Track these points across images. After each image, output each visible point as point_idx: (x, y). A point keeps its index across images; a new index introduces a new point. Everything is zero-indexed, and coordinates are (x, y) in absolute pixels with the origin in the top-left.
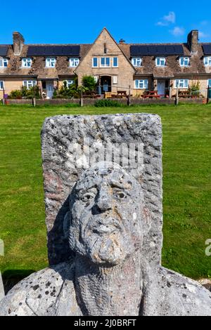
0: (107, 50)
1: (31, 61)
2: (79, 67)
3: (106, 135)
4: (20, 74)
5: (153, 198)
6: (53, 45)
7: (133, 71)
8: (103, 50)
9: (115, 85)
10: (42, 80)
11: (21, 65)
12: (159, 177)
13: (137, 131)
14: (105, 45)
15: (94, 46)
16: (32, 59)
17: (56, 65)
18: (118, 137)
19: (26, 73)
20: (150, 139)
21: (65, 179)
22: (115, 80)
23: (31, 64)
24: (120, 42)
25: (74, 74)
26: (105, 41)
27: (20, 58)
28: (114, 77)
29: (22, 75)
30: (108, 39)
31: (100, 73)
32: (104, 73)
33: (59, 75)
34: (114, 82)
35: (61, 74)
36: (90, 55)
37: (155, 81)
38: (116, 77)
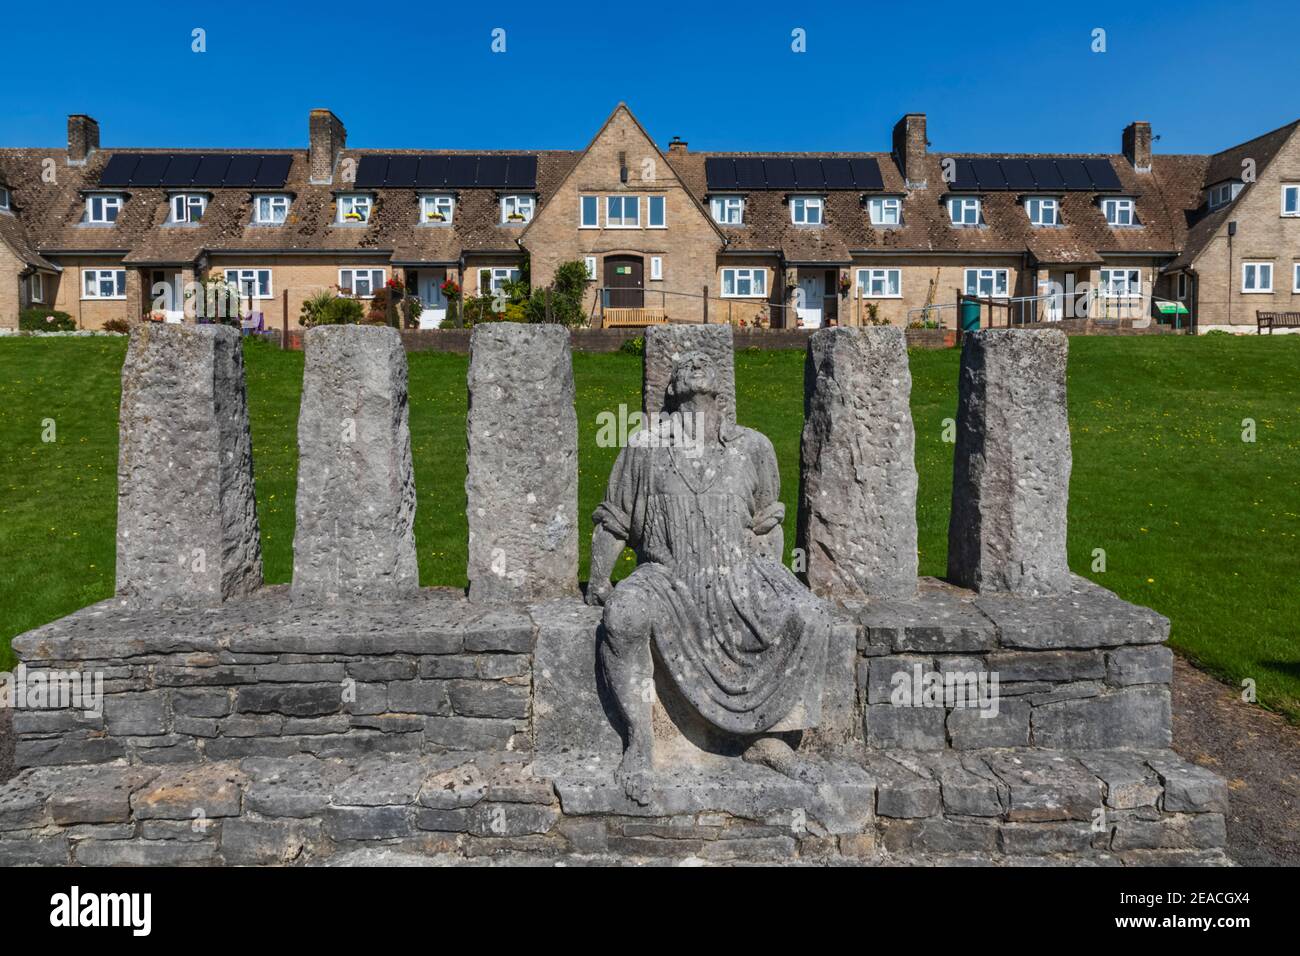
0: (631, 174)
1: (369, 202)
2: (535, 227)
3: (693, 337)
4: (329, 245)
5: (728, 384)
6: (443, 151)
7: (717, 241)
8: (614, 173)
9: (659, 286)
10: (405, 267)
11: (334, 217)
12: (732, 368)
13: (715, 334)
14: (622, 157)
15: (587, 159)
16: (374, 196)
17: (455, 219)
18: (702, 339)
19: (353, 244)
20: (724, 340)
21: (663, 369)
22: (655, 268)
23: (367, 214)
24: (673, 146)
25: (517, 248)
26: (622, 146)
27: (333, 193)
28: (653, 259)
29: (337, 251)
30: (632, 137)
31: (607, 247)
32: (619, 246)
33: (464, 252)
34: (654, 276)
35: (472, 247)
36: (574, 189)
37: (789, 271)
38: (660, 259)
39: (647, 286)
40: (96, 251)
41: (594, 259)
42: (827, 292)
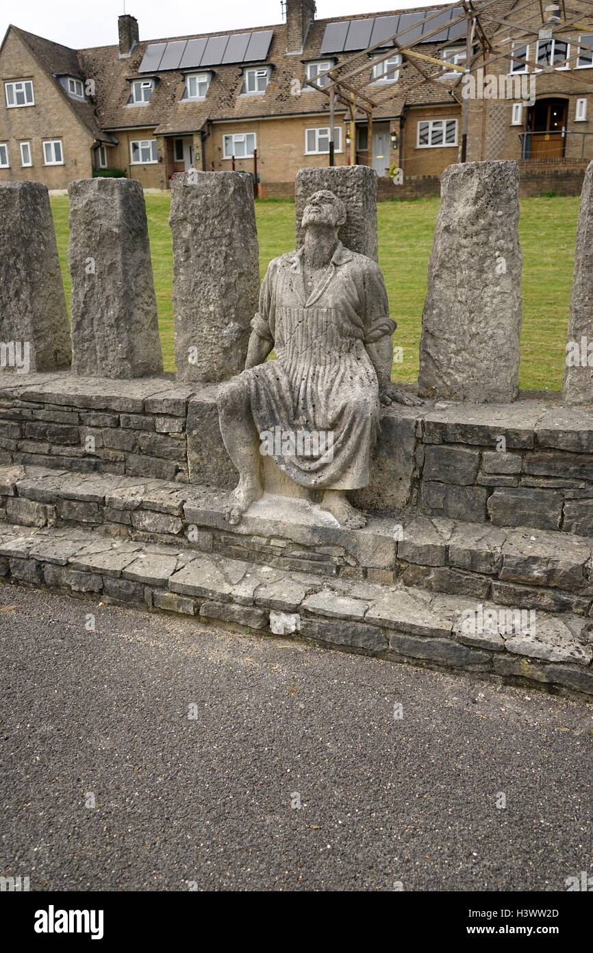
1: (332, 68)
4: (299, 108)
9: (581, 128)
16: (336, 62)
17: (401, 77)
22: (580, 110)
25: (452, 99)
27: (303, 62)
28: (578, 101)
29: (304, 113)
33: (406, 106)
34: (578, 118)
35: (412, 101)
38: (584, 100)
40: (137, 126)
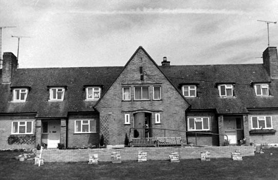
0: (145, 77)
2: (102, 101)
7: (185, 105)
8: (138, 76)
9: (159, 126)
10: (42, 120)
11: (11, 98)
15: (125, 70)
17: (65, 97)
22: (157, 118)
23: (26, 96)
24: (163, 63)
25: (93, 110)
26: (141, 65)
27: (11, 88)
28: (156, 114)
30: (145, 61)
31: (135, 109)
32: (140, 108)
33: (69, 112)
34: (157, 122)
35: (72, 110)
36: (119, 84)
37: (219, 118)
38: (159, 114)
39: (153, 127)
41: (129, 115)
42: (237, 128)
